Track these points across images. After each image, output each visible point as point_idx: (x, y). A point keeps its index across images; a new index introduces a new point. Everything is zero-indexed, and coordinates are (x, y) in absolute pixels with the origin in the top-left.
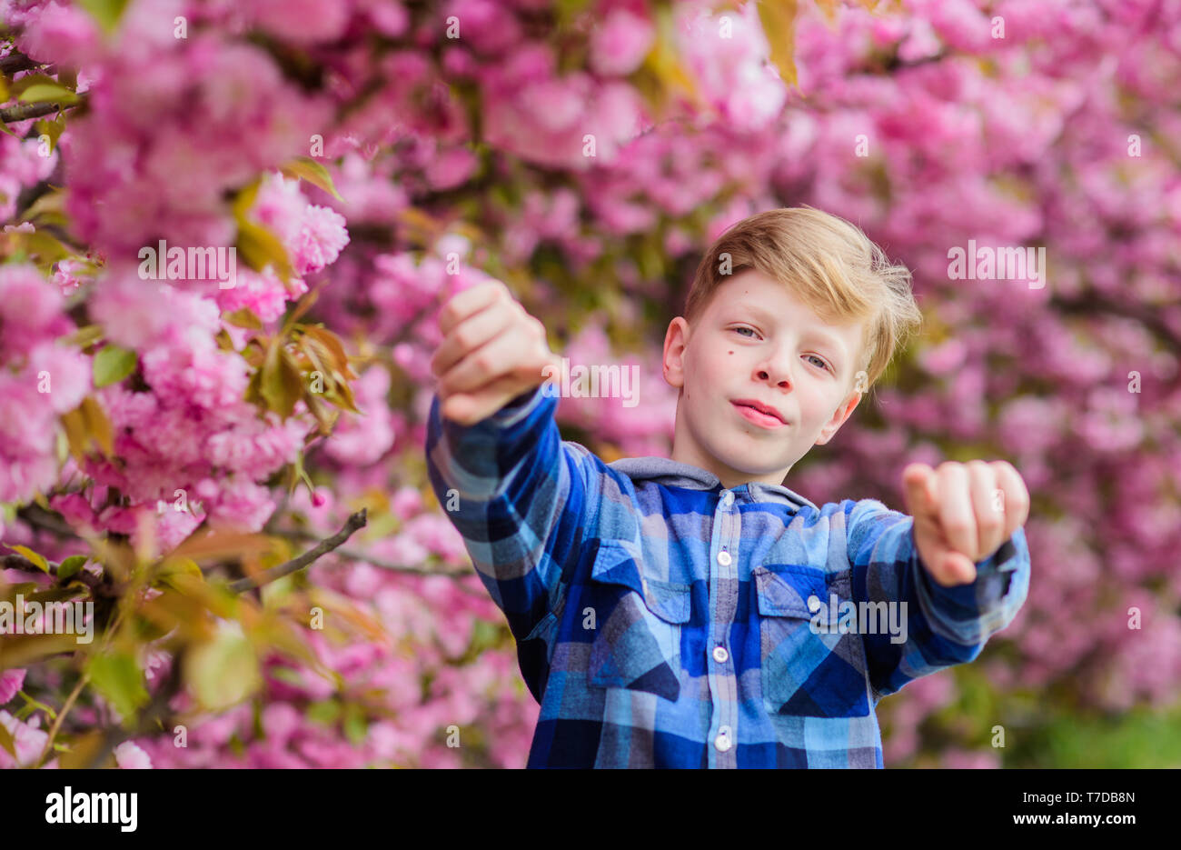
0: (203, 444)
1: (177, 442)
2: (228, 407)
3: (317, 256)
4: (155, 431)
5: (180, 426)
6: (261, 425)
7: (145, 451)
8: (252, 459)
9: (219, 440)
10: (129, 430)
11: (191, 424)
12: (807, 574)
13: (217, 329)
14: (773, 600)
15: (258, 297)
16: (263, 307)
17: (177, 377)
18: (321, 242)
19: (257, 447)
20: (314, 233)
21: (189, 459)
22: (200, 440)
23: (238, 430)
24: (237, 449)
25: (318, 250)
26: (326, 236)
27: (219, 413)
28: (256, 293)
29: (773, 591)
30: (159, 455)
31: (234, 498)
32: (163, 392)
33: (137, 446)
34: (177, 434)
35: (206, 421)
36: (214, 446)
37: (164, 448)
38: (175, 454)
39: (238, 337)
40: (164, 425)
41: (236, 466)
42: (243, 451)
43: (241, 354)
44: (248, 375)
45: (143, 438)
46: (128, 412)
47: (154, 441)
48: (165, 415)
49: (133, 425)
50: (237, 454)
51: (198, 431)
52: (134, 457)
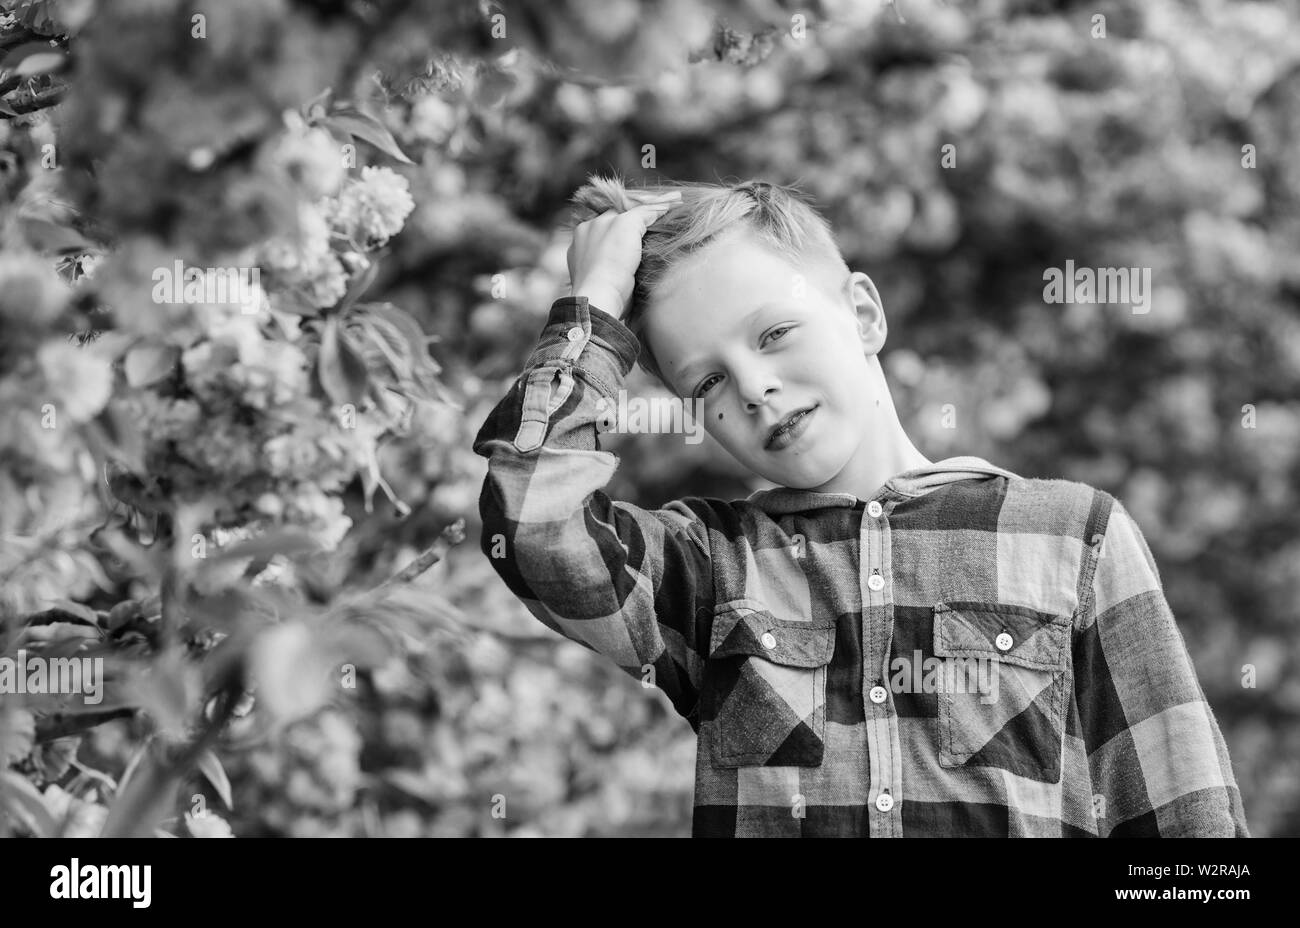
0: (259, 452)
1: (228, 452)
2: (285, 406)
3: (377, 227)
4: (201, 442)
5: (230, 433)
6: (323, 425)
7: (192, 466)
8: (317, 464)
9: (277, 446)
10: (172, 444)
11: (243, 430)
12: (996, 611)
13: (265, 318)
14: (951, 640)
15: (312, 278)
16: (320, 289)
17: (221, 377)
18: (382, 210)
19: (321, 451)
20: (372, 199)
21: (244, 472)
22: (254, 446)
23: (299, 433)
24: (298, 454)
25: (377, 218)
26: (386, 202)
27: (273, 413)
28: (310, 273)
29: (952, 630)
30: (209, 470)
31: (300, 513)
32: (206, 395)
33: (183, 461)
34: (226, 442)
35: (259, 425)
36: (272, 452)
37: (213, 461)
38: (228, 467)
39: (290, 325)
40: (211, 434)
41: (299, 476)
42: (305, 456)
43: (295, 343)
44: (304, 368)
45: (188, 451)
46: (168, 423)
47: (201, 454)
48: (212, 423)
49: (175, 437)
50: (299, 460)
51: (252, 437)
52: (181, 476)
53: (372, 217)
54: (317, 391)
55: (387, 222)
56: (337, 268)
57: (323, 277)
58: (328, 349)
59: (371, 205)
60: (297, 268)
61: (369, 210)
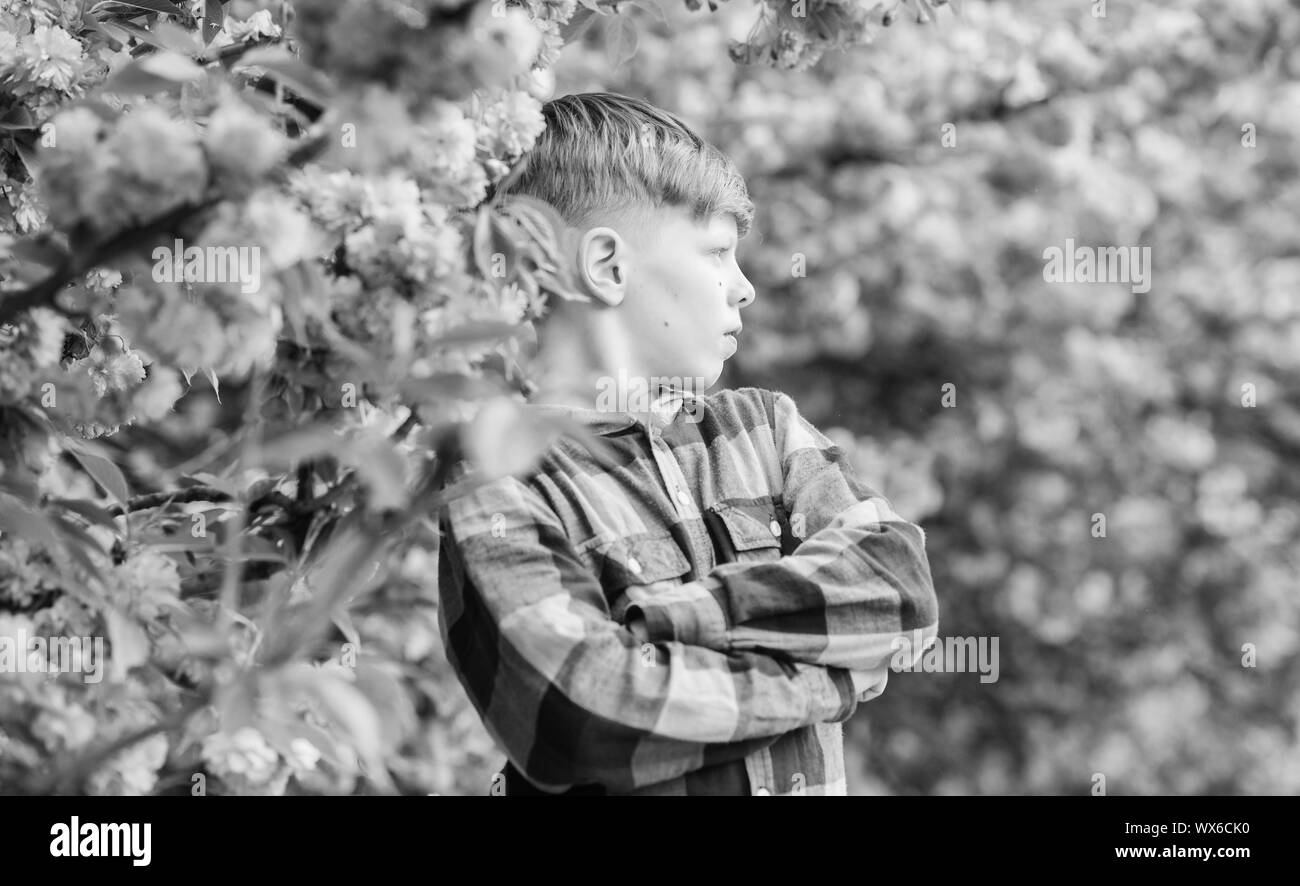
53: (510, 133)
54: (473, 269)
55: (521, 139)
56: (480, 173)
57: (467, 182)
58: (482, 233)
59: (510, 122)
60: (447, 168)
61: (508, 126)
